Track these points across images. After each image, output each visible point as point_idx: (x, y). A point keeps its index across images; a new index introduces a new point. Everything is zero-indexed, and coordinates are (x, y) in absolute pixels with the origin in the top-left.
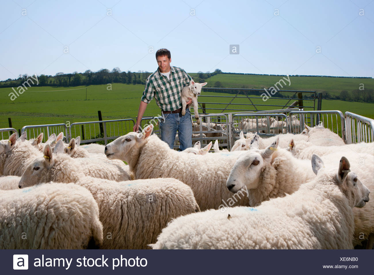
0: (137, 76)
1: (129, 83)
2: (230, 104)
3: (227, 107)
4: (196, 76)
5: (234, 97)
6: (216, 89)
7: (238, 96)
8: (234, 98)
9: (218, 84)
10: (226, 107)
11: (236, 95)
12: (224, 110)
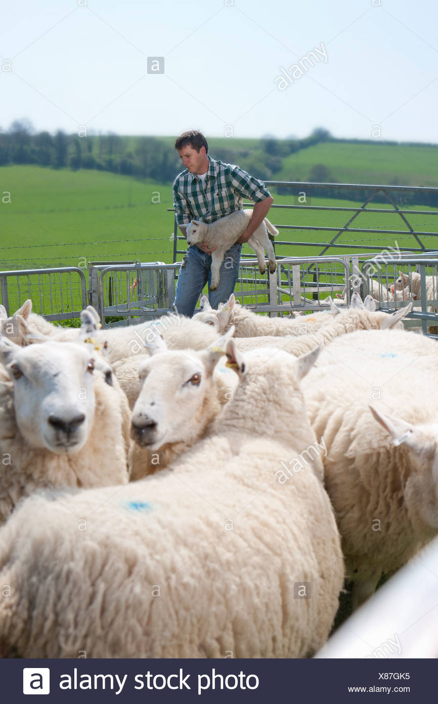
0: (84, 146)
1: (60, 164)
2: (347, 230)
3: (337, 240)
4: (256, 148)
5: (359, 211)
6: (313, 186)
7: (370, 206)
8: (357, 214)
9: (320, 172)
10: (334, 240)
11: (362, 204)
12: (328, 247)
